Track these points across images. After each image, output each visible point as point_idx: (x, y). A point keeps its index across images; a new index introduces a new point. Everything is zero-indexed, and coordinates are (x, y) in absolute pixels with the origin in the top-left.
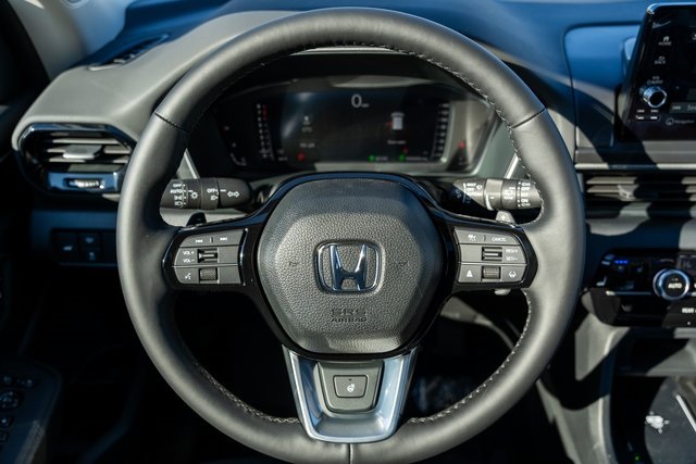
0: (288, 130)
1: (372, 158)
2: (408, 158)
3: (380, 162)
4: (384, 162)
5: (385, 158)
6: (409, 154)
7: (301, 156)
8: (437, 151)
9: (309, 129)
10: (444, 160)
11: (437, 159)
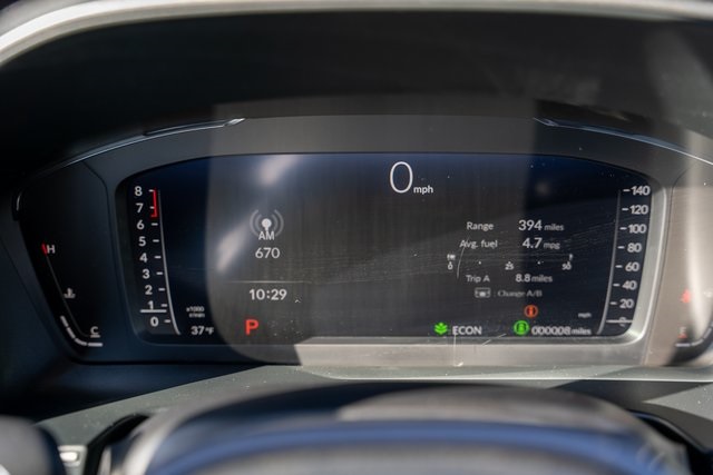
0: (227, 250)
1: (441, 328)
2: (538, 330)
3: (462, 339)
4: (475, 339)
5: (477, 330)
6: (541, 321)
7: (250, 325)
8: (616, 312)
9: (274, 253)
10: (636, 334)
11: (616, 332)
